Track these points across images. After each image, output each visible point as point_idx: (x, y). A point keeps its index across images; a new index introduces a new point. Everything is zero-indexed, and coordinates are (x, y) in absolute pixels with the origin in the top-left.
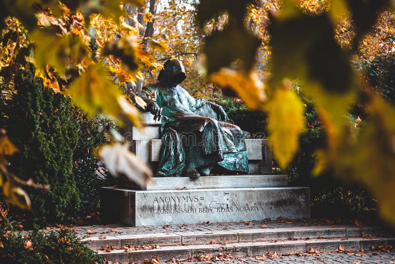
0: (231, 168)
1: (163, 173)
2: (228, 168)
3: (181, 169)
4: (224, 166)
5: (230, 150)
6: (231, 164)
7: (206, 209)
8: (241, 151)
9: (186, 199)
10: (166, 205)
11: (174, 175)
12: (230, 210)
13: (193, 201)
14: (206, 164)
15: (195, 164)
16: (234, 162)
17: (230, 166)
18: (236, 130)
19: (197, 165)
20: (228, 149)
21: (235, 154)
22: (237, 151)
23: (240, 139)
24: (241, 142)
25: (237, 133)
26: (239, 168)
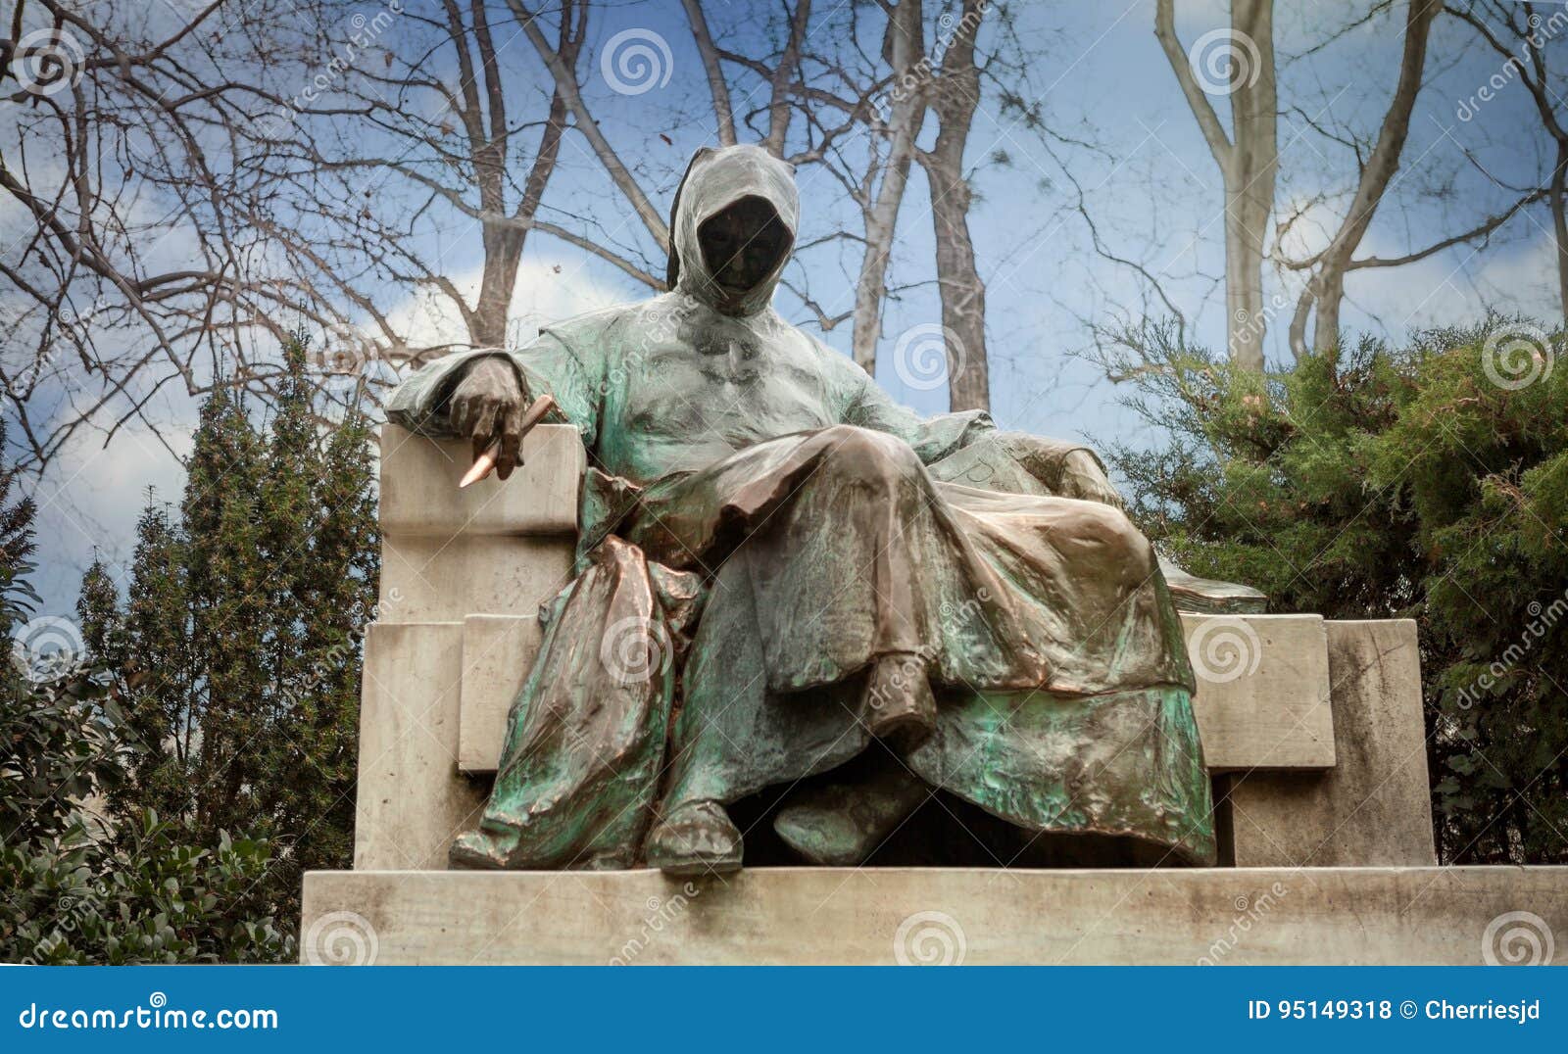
0: (1049, 816)
2: (1015, 812)
3: (627, 815)
4: (977, 795)
5: (1024, 668)
6: (1045, 782)
8: (1132, 682)
11: (573, 857)
14: (806, 770)
15: (726, 767)
16: (1073, 765)
17: (1037, 800)
18: (1093, 532)
19: (737, 780)
20: (1006, 661)
21: (1083, 706)
22: (1098, 681)
23: (1127, 593)
24: (1130, 622)
25: (1093, 551)
26: (1108, 815)
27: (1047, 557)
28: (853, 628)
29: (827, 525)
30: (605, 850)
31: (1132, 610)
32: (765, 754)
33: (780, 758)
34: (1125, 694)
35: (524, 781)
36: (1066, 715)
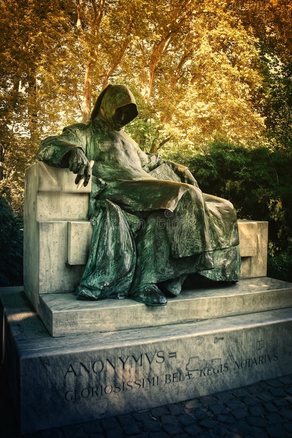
0: (218, 277)
1: (90, 294)
5: (218, 245)
6: (218, 270)
7: (179, 375)
8: (233, 245)
9: (139, 361)
10: (94, 377)
11: (114, 296)
12: (223, 368)
13: (154, 364)
15: (156, 274)
16: (224, 265)
17: (216, 274)
18: (227, 208)
19: (160, 278)
20: (215, 244)
21: (225, 251)
22: (227, 245)
23: (233, 223)
24: (233, 230)
25: (228, 213)
26: (230, 277)
27: (218, 214)
28: (196, 243)
29: (187, 214)
30: (120, 292)
31: (234, 228)
32: (168, 272)
33: (172, 273)
34: (232, 248)
35: (99, 275)
36: (222, 253)
